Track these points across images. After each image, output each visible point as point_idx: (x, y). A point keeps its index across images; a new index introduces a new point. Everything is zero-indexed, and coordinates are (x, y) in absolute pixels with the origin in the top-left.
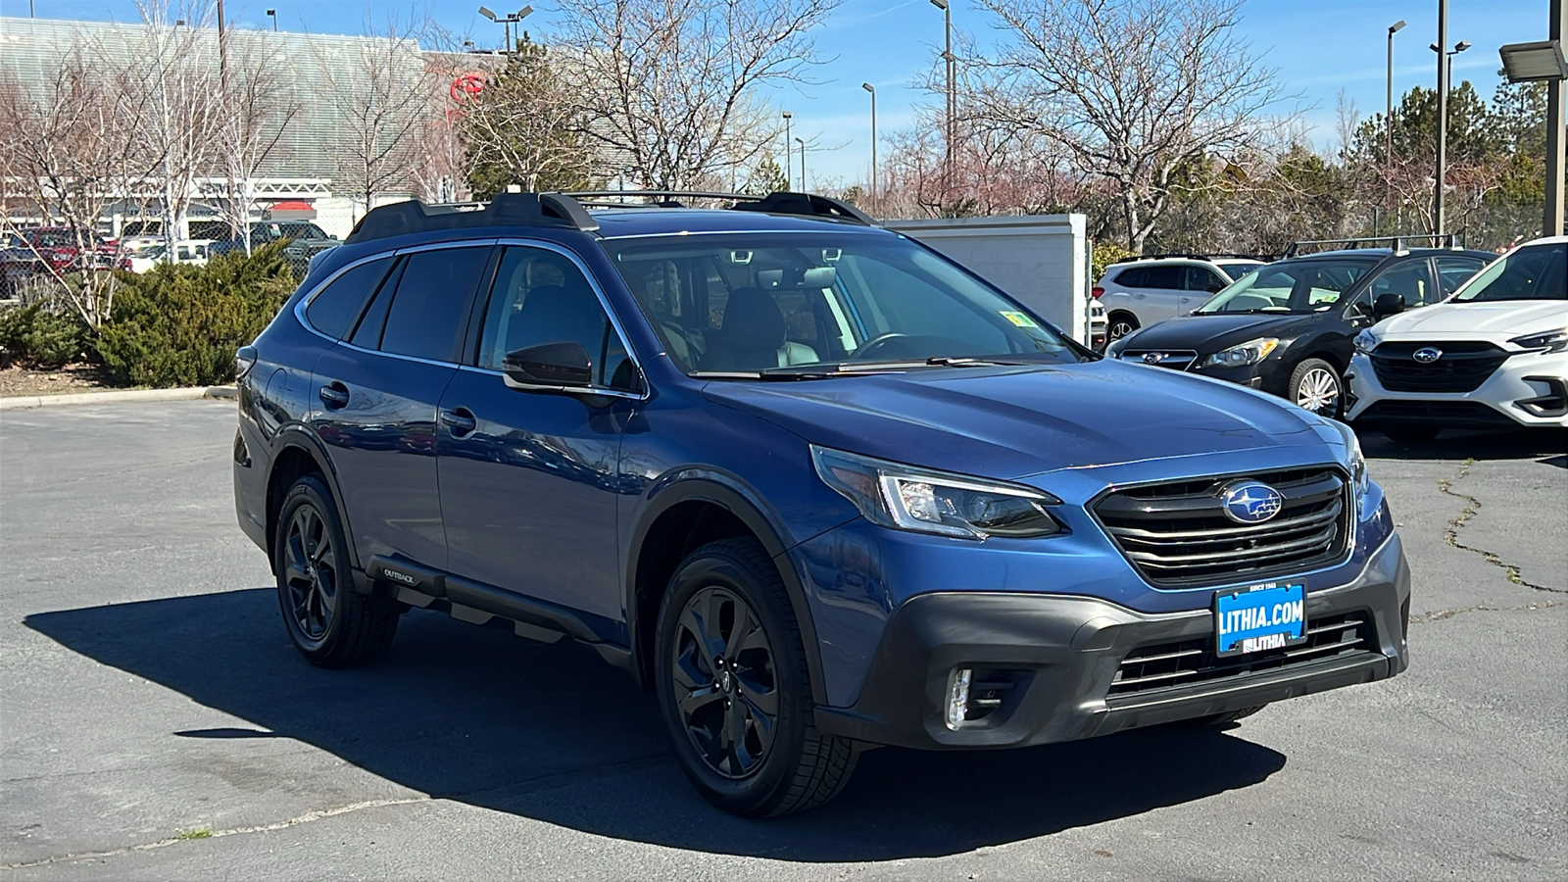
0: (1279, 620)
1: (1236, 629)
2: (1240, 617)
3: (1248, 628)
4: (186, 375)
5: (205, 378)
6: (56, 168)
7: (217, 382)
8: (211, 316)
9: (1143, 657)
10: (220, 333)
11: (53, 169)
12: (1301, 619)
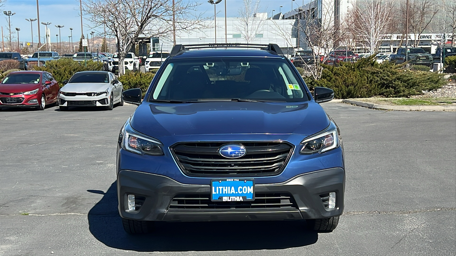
0: (241, 192)
1: (221, 193)
2: (222, 189)
3: (227, 193)
4: (338, 96)
5: (344, 97)
6: (309, 34)
7: (348, 98)
8: (347, 78)
9: (184, 198)
10: (349, 83)
11: (308, 34)
12: (252, 192)
